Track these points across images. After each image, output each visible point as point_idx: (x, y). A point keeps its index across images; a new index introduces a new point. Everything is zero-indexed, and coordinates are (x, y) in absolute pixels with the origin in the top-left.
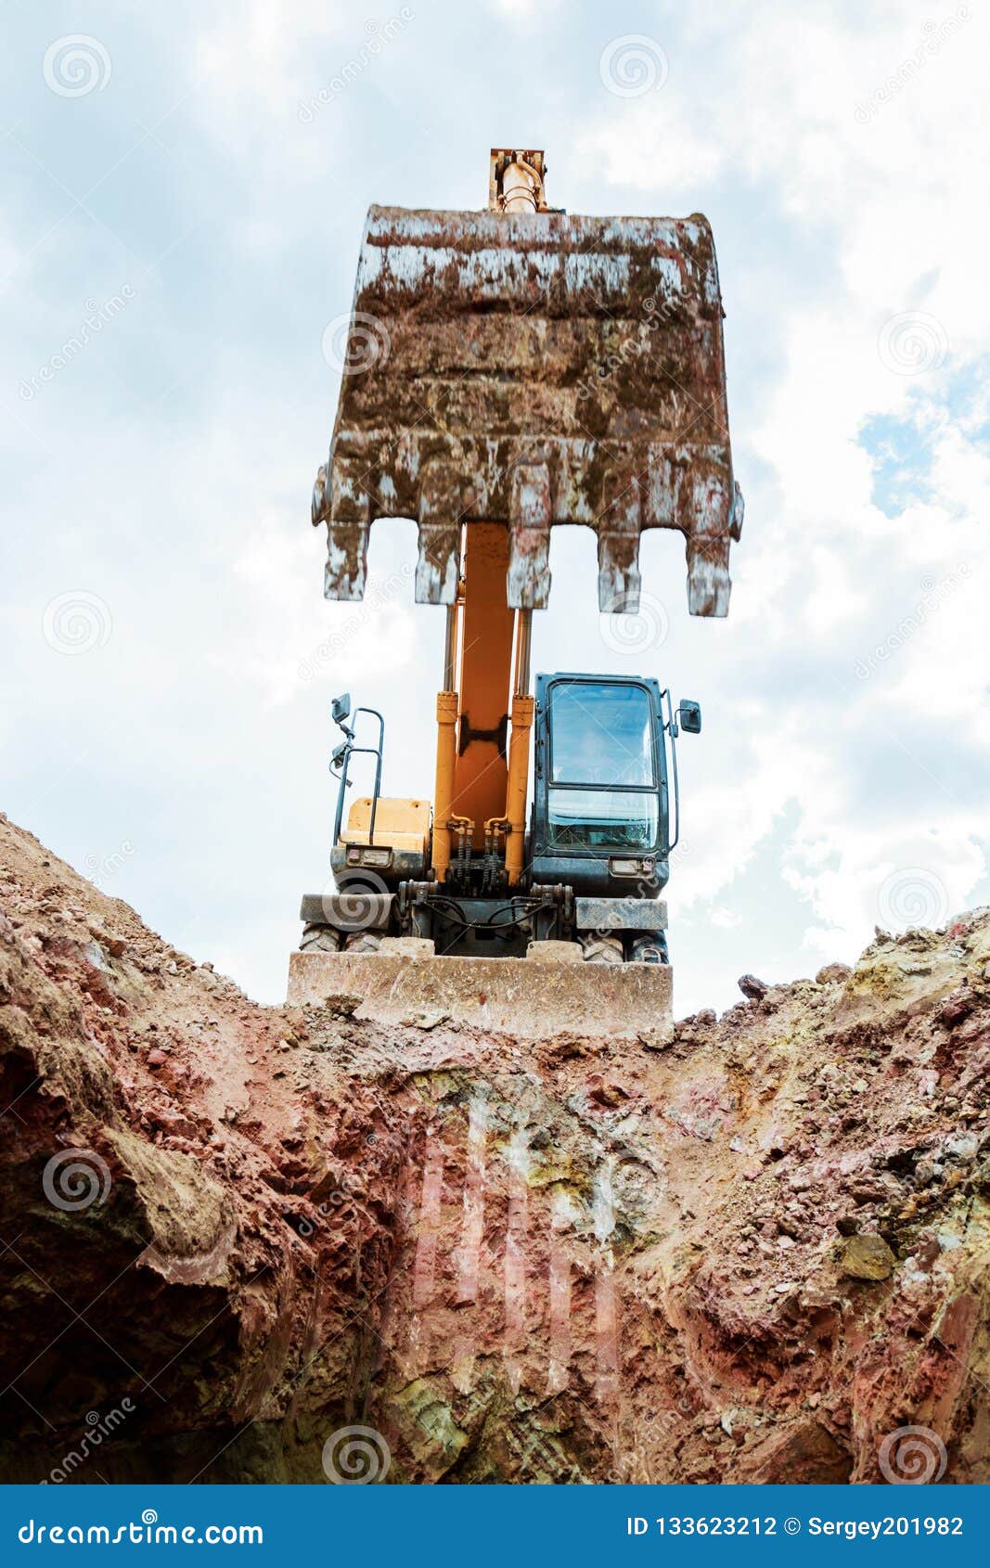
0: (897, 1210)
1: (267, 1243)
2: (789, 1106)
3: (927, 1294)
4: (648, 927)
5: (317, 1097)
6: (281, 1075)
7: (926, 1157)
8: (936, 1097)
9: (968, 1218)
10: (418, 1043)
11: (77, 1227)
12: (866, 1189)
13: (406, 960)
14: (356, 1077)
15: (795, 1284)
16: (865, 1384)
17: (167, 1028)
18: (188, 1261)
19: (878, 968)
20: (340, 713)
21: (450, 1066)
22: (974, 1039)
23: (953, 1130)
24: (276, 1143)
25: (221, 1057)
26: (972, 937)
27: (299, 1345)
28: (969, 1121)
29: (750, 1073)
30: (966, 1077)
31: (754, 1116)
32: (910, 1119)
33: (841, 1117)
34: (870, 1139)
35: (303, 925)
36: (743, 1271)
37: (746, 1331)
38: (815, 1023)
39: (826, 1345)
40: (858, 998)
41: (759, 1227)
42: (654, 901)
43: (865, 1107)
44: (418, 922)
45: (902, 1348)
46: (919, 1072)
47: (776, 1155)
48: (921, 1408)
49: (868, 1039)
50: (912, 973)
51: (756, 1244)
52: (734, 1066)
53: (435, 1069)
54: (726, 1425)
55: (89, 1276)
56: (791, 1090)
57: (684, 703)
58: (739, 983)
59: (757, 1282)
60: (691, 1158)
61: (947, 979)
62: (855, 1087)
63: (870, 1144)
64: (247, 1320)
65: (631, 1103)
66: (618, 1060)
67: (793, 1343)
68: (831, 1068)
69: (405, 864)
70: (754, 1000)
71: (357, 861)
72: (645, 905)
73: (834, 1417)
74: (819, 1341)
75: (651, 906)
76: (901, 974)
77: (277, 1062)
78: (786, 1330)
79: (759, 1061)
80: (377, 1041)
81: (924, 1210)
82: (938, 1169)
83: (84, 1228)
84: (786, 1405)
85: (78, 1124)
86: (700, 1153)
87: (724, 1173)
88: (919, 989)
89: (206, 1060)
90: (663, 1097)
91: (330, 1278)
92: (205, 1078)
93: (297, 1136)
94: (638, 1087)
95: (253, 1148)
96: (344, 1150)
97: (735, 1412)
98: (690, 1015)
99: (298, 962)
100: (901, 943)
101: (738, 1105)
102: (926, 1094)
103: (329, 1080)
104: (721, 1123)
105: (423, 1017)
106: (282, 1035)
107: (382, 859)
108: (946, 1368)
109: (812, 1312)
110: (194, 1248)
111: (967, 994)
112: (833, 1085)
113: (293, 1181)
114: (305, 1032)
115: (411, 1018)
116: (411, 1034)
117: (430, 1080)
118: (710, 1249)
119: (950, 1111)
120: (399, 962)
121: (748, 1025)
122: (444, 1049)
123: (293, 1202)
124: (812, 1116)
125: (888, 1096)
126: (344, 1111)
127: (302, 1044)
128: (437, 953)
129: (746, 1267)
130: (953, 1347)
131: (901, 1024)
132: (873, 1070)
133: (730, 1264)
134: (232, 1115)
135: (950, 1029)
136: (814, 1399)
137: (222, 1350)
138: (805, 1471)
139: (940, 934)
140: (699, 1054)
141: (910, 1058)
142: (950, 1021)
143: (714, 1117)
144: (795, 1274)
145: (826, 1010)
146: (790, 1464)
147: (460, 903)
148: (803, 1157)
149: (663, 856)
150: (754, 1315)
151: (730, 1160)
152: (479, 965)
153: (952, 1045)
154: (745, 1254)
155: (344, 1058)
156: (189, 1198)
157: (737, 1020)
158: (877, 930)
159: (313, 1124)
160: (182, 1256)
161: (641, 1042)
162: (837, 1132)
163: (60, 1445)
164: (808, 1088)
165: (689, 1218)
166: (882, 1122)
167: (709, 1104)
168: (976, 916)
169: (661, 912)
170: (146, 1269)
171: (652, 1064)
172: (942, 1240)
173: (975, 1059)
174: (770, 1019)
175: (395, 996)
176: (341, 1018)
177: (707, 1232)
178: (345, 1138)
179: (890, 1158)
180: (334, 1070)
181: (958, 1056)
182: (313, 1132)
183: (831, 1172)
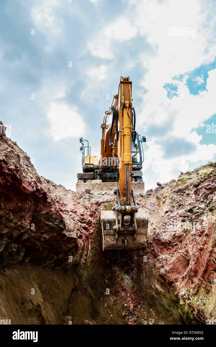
0: (192, 218)
1: (81, 232)
2: (168, 204)
3: (202, 228)
4: (139, 176)
5: (86, 207)
6: (79, 203)
7: (195, 209)
8: (195, 199)
9: (208, 215)
10: (101, 197)
11: (53, 225)
12: (185, 215)
13: (97, 184)
14: (92, 203)
15: (174, 232)
16: (191, 246)
17: (58, 196)
18: (70, 233)
19: (182, 178)
20: (81, 140)
21: (108, 201)
22: (201, 189)
23: (200, 203)
24: (80, 215)
25: (68, 200)
26: (198, 172)
27: (87, 250)
28: (202, 202)
29: (160, 199)
30: (201, 195)
31: (162, 206)
32: (191, 203)
33: (178, 204)
34: (184, 207)
35: (77, 179)
36: (164, 232)
37: (166, 241)
38: (171, 189)
39: (181, 242)
40: (179, 184)
41: (166, 224)
42: (140, 171)
43: (182, 202)
44: (98, 177)
45: (198, 238)
46: (192, 195)
47: (167, 212)
48: (204, 246)
49: (181, 191)
50: (188, 179)
51: (166, 227)
52: (158, 198)
53: (105, 201)
54: (163, 258)
55: (55, 235)
56: (168, 201)
57: (143, 137)
58: (157, 184)
59: (167, 233)
60: (151, 214)
61: (194, 179)
62: (180, 199)
63: (184, 208)
64: (79, 244)
65: (140, 205)
66: (137, 198)
67: (175, 242)
68: (175, 196)
69: (96, 167)
70: (160, 186)
71: (87, 167)
72: (138, 172)
73: (184, 254)
74: (180, 241)
75: (139, 172)
76: (186, 179)
77: (78, 201)
78: (173, 240)
79: (162, 197)
80: (94, 197)
81: (196, 217)
82: (197, 211)
83: (55, 226)
84: (174, 253)
85: (53, 207)
86: (153, 213)
87: (158, 216)
88: (190, 181)
89: (66, 201)
90: (145, 204)
91: (91, 238)
92: (66, 204)
93: (83, 213)
94: (141, 203)
95: (76, 216)
96: (91, 216)
97: (165, 256)
98: (148, 190)
99: (78, 185)
100: (186, 174)
101: (159, 204)
102: (193, 199)
103: (87, 204)
104: (156, 208)
105: (102, 193)
106: (78, 196)
107: (92, 166)
108: (209, 238)
109: (178, 236)
110: (71, 231)
111: (199, 181)
112: (176, 199)
113: (83, 221)
114: (82, 196)
115: (100, 193)
116: (100, 196)
117: (104, 203)
118: (157, 229)
119: (198, 201)
120: (96, 184)
121: (159, 191)
122: (106, 198)
123: (84, 225)
124: (173, 205)
125: (186, 200)
126: (90, 209)
127: (82, 198)
128: (102, 182)
129: (165, 231)
130: (210, 235)
131: (187, 188)
132: (183, 196)
133: (162, 231)
134: (71, 210)
135: (196, 187)
136: (180, 251)
137: (75, 250)
138: (180, 263)
139: (193, 172)
140: (151, 196)
141: (189, 193)
142: (196, 186)
143: (154, 207)
144: (174, 231)
145: (173, 187)
146: (177, 262)
147: (105, 173)
148: (172, 212)
149: (141, 164)
150: (167, 239)
151: (159, 214)
152: (110, 184)
153: (197, 190)
154: (164, 229)
155: (89, 200)
156: (69, 222)
157: (157, 190)
158: (181, 172)
159: (85, 211)
160: (69, 232)
161: (140, 195)
162: (178, 207)
163: (49, 267)
164: (171, 200)
165: (152, 224)
166: (186, 204)
167: (153, 205)
168: (199, 168)
169: (141, 173)
170: (64, 234)
171: (143, 199)
172: (203, 219)
173: (202, 192)
174: (163, 189)
175: (95, 190)
176: (88, 193)
177: (156, 226)
178: (91, 214)
179: (188, 210)
180: (88, 202)
181: (198, 192)
182: (85, 213)
183: (177, 214)
